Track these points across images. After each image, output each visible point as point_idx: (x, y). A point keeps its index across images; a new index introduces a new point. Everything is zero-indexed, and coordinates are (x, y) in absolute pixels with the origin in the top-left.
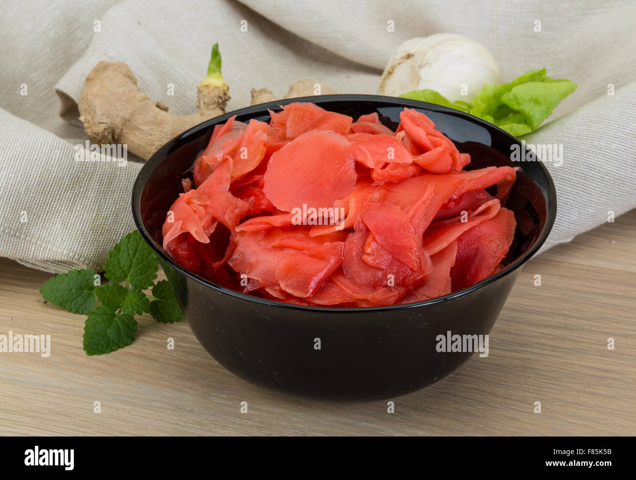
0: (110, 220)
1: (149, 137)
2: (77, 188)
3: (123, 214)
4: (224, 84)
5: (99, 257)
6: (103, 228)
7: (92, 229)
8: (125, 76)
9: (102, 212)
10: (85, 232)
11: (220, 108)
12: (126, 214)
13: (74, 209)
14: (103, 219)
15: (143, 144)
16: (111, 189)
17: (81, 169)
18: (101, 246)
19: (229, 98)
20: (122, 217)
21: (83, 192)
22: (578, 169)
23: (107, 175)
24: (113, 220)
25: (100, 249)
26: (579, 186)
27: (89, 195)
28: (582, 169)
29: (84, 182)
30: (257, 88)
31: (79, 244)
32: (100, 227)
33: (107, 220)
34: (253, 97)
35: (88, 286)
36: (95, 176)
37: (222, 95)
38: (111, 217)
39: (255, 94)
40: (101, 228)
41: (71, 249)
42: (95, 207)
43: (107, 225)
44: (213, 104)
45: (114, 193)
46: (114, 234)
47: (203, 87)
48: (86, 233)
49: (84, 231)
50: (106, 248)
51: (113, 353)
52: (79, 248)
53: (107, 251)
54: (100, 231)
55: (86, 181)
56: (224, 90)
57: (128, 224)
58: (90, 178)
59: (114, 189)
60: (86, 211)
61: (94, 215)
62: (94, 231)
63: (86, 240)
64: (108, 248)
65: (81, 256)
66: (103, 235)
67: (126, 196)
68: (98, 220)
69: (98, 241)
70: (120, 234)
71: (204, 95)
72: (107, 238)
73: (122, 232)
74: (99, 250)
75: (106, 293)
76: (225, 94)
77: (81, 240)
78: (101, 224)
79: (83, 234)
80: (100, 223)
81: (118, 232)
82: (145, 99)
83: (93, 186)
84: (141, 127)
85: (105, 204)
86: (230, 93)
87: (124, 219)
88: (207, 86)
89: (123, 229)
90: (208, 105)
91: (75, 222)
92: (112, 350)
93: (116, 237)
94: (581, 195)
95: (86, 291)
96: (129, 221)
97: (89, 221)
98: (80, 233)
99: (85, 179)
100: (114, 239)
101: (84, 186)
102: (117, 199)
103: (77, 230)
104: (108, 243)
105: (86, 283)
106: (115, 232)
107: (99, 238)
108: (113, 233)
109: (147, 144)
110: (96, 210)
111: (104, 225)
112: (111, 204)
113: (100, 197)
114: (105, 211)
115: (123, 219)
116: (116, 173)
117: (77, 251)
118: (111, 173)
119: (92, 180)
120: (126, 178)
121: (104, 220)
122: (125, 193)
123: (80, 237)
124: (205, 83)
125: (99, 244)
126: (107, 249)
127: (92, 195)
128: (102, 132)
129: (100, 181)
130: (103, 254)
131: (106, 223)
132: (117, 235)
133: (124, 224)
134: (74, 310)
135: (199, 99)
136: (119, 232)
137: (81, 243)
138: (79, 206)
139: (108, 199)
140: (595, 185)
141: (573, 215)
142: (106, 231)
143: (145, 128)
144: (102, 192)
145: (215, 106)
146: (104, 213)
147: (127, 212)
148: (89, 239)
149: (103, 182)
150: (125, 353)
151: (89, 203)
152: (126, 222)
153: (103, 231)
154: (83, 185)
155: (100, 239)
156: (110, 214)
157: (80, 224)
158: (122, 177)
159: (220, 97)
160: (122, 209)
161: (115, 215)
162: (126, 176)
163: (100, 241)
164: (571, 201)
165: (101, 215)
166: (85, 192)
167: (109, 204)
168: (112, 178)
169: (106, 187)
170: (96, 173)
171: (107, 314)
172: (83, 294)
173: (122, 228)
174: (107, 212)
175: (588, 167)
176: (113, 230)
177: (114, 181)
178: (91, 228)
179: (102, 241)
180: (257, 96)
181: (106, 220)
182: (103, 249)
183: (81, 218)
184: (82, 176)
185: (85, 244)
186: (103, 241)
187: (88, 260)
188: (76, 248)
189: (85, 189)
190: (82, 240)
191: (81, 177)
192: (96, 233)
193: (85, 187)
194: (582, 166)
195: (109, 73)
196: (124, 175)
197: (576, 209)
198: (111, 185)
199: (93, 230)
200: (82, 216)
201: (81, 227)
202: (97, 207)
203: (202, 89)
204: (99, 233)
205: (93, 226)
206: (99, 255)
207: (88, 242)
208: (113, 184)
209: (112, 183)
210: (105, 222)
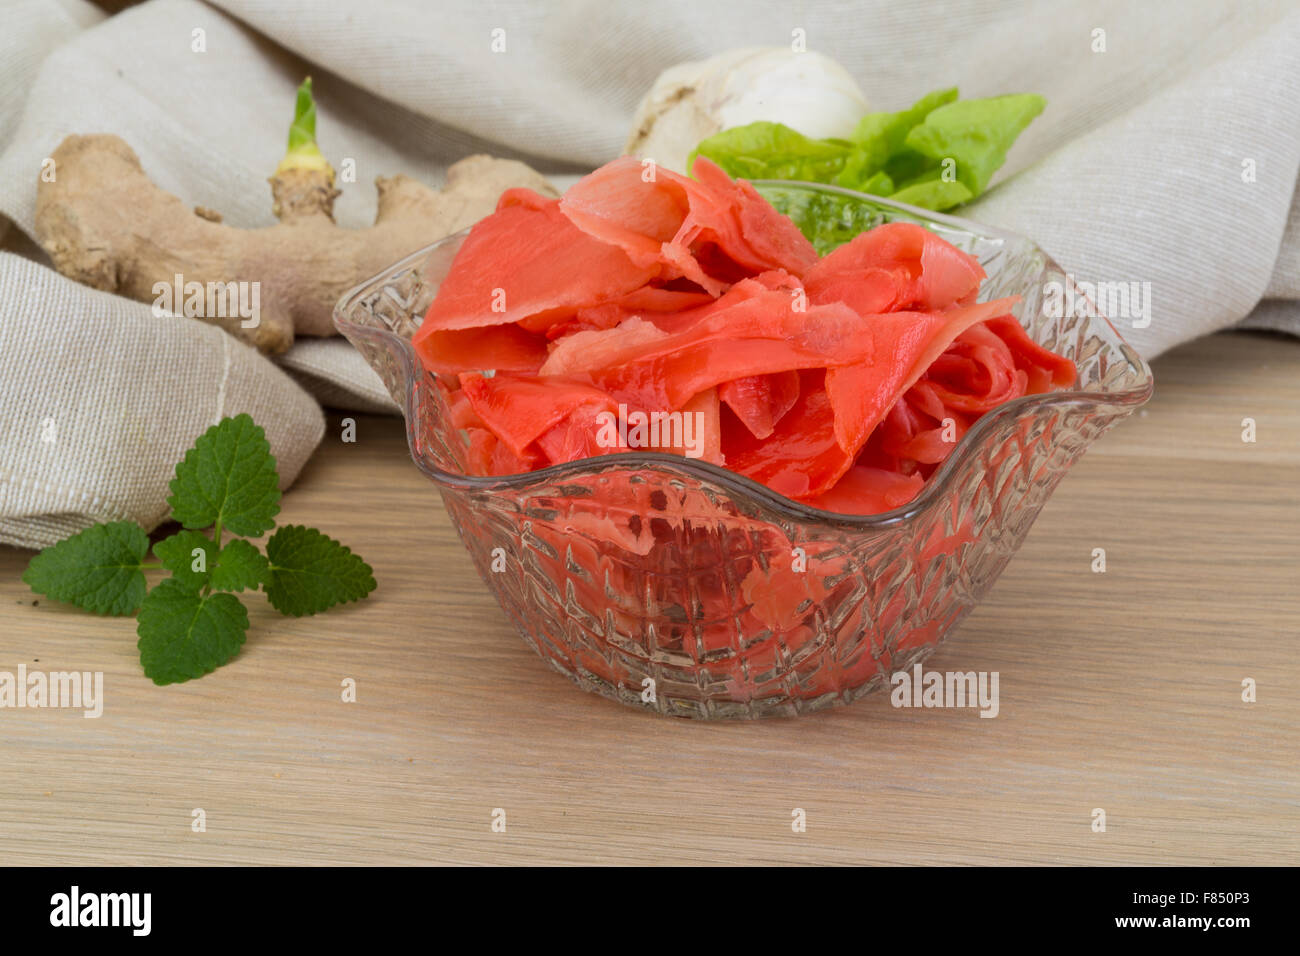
0: (153, 425)
2: (81, 362)
3: (177, 413)
4: (326, 165)
5: (140, 501)
6: (142, 441)
7: (122, 443)
8: (125, 160)
9: (137, 409)
10: (109, 449)
12: (182, 413)
13: (81, 405)
14: (139, 424)
16: (148, 363)
17: (85, 323)
18: (142, 478)
19: (338, 194)
20: (176, 418)
21: (93, 370)
23: (138, 335)
24: (159, 426)
25: (141, 484)
27: (106, 377)
29: (95, 349)
31: (99, 476)
32: (136, 440)
33: (148, 426)
35: (128, 556)
36: (115, 337)
37: (324, 185)
38: (154, 420)
39: (382, 187)
40: (138, 441)
41: (83, 485)
42: (122, 398)
43: (148, 434)
44: (311, 204)
45: (154, 372)
46: (164, 455)
47: (281, 173)
48: (111, 452)
49: (106, 448)
50: (151, 483)
51: (208, 678)
52: (100, 483)
53: (153, 488)
54: (137, 447)
55: (99, 347)
56: (328, 177)
57: (189, 433)
58: (106, 341)
59: (154, 363)
60: (106, 408)
61: (122, 415)
62: (126, 447)
63: (111, 465)
64: (156, 482)
65: (105, 498)
66: (143, 456)
67: (177, 378)
68: (131, 426)
69: (135, 468)
70: (176, 454)
71: (288, 190)
72: (152, 461)
73: (179, 449)
74: (138, 486)
76: (331, 185)
77: (102, 465)
78: (137, 434)
79: (104, 455)
80: (135, 432)
81: (171, 450)
82: (172, 201)
83: (113, 358)
84: (175, 252)
85: (140, 393)
87: (180, 424)
88: (292, 171)
89: (181, 444)
90: (302, 206)
91: (85, 430)
92: (206, 671)
93: (168, 462)
95: (123, 567)
96: (190, 428)
97: (114, 428)
98: (98, 453)
99: (97, 344)
100: (164, 463)
101: (95, 358)
102: (161, 383)
103: (91, 446)
104: (155, 472)
105: (123, 551)
106: (166, 449)
107: (136, 461)
108: (162, 452)
110: (124, 405)
111: (143, 435)
112: (151, 393)
113: (129, 379)
114: (143, 407)
115: (177, 423)
116: (154, 331)
117: (95, 488)
119: (110, 346)
121: (142, 425)
122: (176, 370)
123: (100, 461)
124: (287, 166)
125: (138, 472)
126: (153, 485)
127: (113, 375)
128: (98, 268)
129: (125, 347)
131: (147, 431)
132: (169, 455)
133: (181, 432)
134: (102, 609)
135: (277, 198)
136: (173, 451)
137: (103, 472)
138: (90, 398)
139: (144, 384)
142: (148, 448)
143: (185, 254)
144: (131, 369)
145: (315, 206)
146: (139, 411)
147: (183, 408)
148: (117, 464)
151: (109, 392)
152: (185, 428)
153: (142, 447)
154: (93, 355)
155: (138, 464)
156: (152, 413)
157: (96, 434)
158: (166, 340)
159: (322, 190)
160: (173, 404)
161: (161, 416)
163: (140, 467)
165: (136, 415)
166: (99, 371)
167: (148, 394)
168: (147, 341)
169: (139, 358)
170: (117, 331)
172: (118, 574)
173: (178, 443)
174: (145, 410)
176: (161, 445)
177: (151, 347)
178: (119, 443)
179: (142, 468)
181: (145, 424)
182: (146, 483)
183: (96, 423)
184: (90, 337)
185: (111, 475)
186: (145, 467)
187: (120, 506)
188: (93, 483)
189: (97, 365)
190: (105, 467)
191: (87, 339)
192: (130, 453)
193: (98, 360)
195: (93, 154)
199: (124, 445)
200: (97, 418)
201: (99, 440)
202: (125, 400)
203: (280, 178)
204: (136, 452)
205: (123, 437)
206: (140, 497)
207: (115, 470)
208: (150, 353)
210: (144, 429)
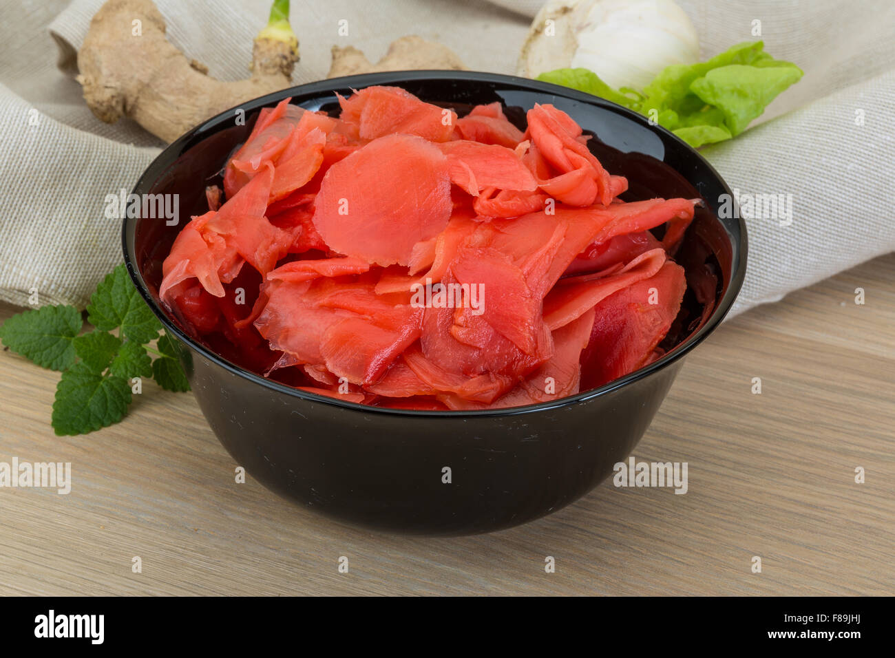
0: (106, 234)
1: (176, 112)
2: (60, 186)
4: (292, 38)
5: (87, 288)
6: (95, 246)
9: (95, 222)
10: (68, 251)
11: (284, 72)
13: (54, 217)
14: (95, 233)
15: (166, 121)
18: (91, 272)
23: (106, 168)
24: (110, 235)
27: (76, 197)
28: (801, 198)
31: (57, 269)
32: (90, 245)
33: (101, 235)
34: (334, 57)
35: (68, 331)
37: (287, 54)
38: (106, 231)
40: (92, 246)
41: (46, 274)
42: (85, 214)
43: (101, 241)
47: (260, 40)
48: (70, 252)
50: (97, 276)
52: (58, 274)
53: (99, 279)
54: (90, 250)
56: (291, 47)
60: (72, 220)
61: (83, 226)
62: (82, 250)
63: (68, 262)
64: (101, 275)
65: (60, 285)
66: (94, 256)
68: (88, 234)
69: (86, 264)
71: (261, 53)
72: (101, 260)
74: (87, 278)
76: (292, 53)
77: (61, 261)
78: (92, 241)
79: (65, 254)
80: (91, 239)
81: (117, 252)
82: (175, 54)
84: (165, 96)
85: (100, 211)
88: (267, 40)
90: (266, 67)
91: (54, 235)
92: (93, 429)
93: (113, 260)
95: (64, 337)
97: (75, 236)
98: (61, 252)
100: (110, 262)
104: (101, 268)
105: (65, 326)
106: (113, 252)
107: (88, 260)
108: (110, 254)
109: (172, 122)
110: (86, 219)
111: (96, 241)
114: (100, 221)
117: (53, 278)
118: (111, 165)
121: (96, 235)
123: (60, 258)
124: (264, 35)
125: (88, 269)
127: (83, 197)
128: (108, 101)
130: (93, 283)
131: (100, 239)
132: (115, 256)
135: (254, 57)
137: (61, 267)
138: (62, 212)
140: (818, 223)
141: (784, 264)
142: (99, 251)
144: (96, 193)
145: (277, 68)
146: (98, 224)
148: (72, 262)
151: (77, 208)
153: (95, 250)
155: (89, 262)
156: (107, 226)
157: (61, 239)
159: (285, 58)
161: (113, 227)
163: (90, 265)
165: (93, 226)
171: (89, 374)
172: (60, 342)
174: (102, 223)
175: (811, 195)
176: (110, 249)
178: (77, 245)
179: (92, 265)
180: (340, 57)
182: (93, 276)
183: (63, 231)
184: (69, 168)
185: (66, 269)
186: (94, 264)
187: (70, 292)
188: (53, 273)
190: (63, 263)
191: (66, 170)
192: (84, 253)
194: (801, 194)
196: (131, 169)
197: (789, 256)
198: (110, 184)
199: (80, 248)
200: (64, 227)
201: (62, 243)
202: (87, 215)
203: (260, 44)
204: (89, 253)
205: (81, 242)
206: (87, 285)
207: (70, 266)
208: (113, 181)
209: (112, 180)
210: (98, 237)
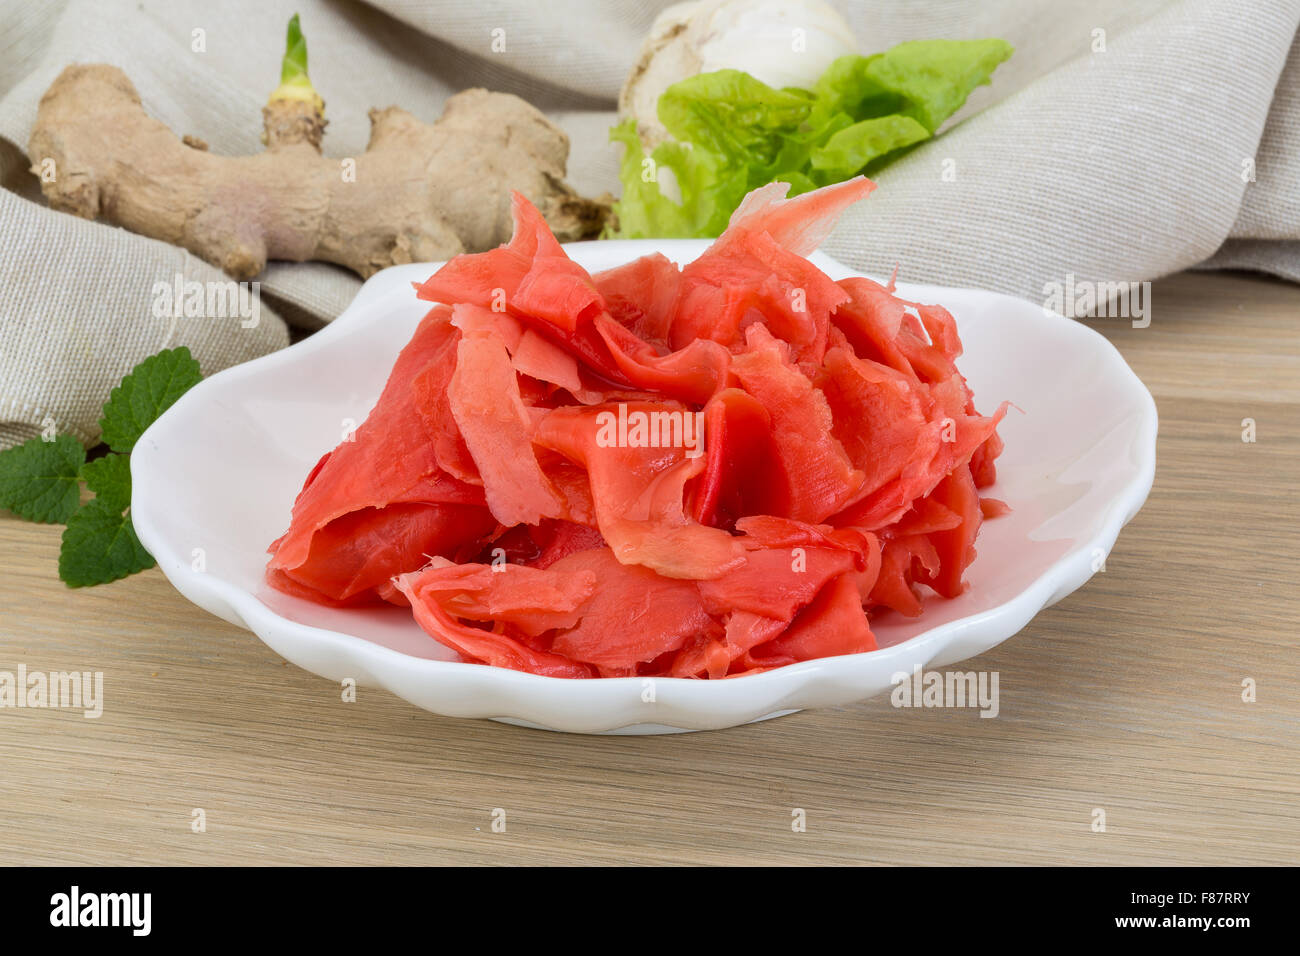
0: (101, 341)
1: (173, 197)
3: (127, 330)
4: (315, 96)
5: (83, 412)
6: (87, 356)
7: (67, 357)
8: (119, 89)
9: (85, 326)
10: (53, 362)
11: (310, 140)
12: (132, 330)
13: (29, 320)
14: (87, 339)
15: (161, 210)
16: (101, 281)
18: (86, 391)
19: (327, 123)
20: (124, 335)
21: (44, 287)
22: (1026, 198)
24: (107, 342)
25: (84, 397)
26: (1031, 230)
27: (56, 294)
28: (1033, 197)
30: (381, 106)
31: (41, 388)
32: (81, 354)
33: (95, 342)
34: (373, 122)
35: (66, 468)
36: (68, 256)
37: (311, 116)
38: (103, 335)
39: (377, 118)
40: (84, 356)
41: (26, 396)
42: (70, 317)
43: (95, 350)
44: (297, 133)
45: (107, 290)
46: (111, 369)
47: (273, 104)
48: (56, 364)
49: (50, 361)
50: (95, 396)
52: (42, 395)
53: (97, 402)
54: (82, 361)
55: (50, 265)
56: (315, 108)
57: (138, 350)
59: (106, 281)
60: (53, 323)
61: (69, 331)
62: (71, 362)
63: (54, 378)
64: (100, 396)
65: (47, 408)
66: (88, 369)
67: (130, 296)
68: (78, 341)
69: (78, 381)
71: (276, 120)
72: (98, 375)
73: (127, 365)
74: (81, 398)
75: (104, 476)
76: (318, 116)
77: (45, 377)
78: (84, 349)
79: (49, 366)
80: (82, 347)
81: (118, 364)
82: (160, 128)
83: (65, 275)
84: (155, 178)
85: (90, 310)
86: (326, 115)
87: (129, 340)
88: (282, 101)
90: (286, 135)
91: (31, 345)
92: (117, 577)
93: (115, 375)
94: (1034, 249)
95: (61, 478)
96: (140, 345)
97: (60, 342)
98: (42, 366)
99: (48, 262)
100: (111, 377)
102: (113, 301)
103: (35, 359)
104: (99, 386)
105: (62, 464)
106: (113, 364)
107: (81, 374)
108: (109, 366)
110: (72, 321)
111: (90, 350)
112: (101, 310)
113: (80, 296)
114: (91, 324)
115: (126, 339)
117: (37, 399)
118: (98, 250)
119: (63, 264)
120: (129, 261)
121: (89, 341)
122: (130, 289)
123: (43, 373)
124: (278, 95)
125: (83, 385)
126: (97, 398)
127: (63, 293)
128: (80, 192)
129: (77, 266)
130: (90, 407)
131: (94, 346)
132: (116, 370)
133: (130, 348)
134: (39, 516)
135: (267, 127)
136: (121, 366)
137: (46, 383)
138: (38, 313)
139: (95, 301)
141: (1022, 288)
142: (94, 362)
143: (165, 180)
144: (82, 286)
145: (300, 135)
146: (88, 328)
147: (134, 326)
148: (60, 377)
149: (85, 268)
150: (145, 581)
151: (58, 308)
152: (134, 347)
153: (88, 362)
154: (45, 273)
155: (83, 378)
156: (101, 329)
157: (42, 347)
158: (121, 259)
159: (310, 121)
160: (124, 321)
161: (110, 332)
162: (130, 257)
163: (84, 381)
164: (1016, 260)
165: (84, 331)
166: (49, 287)
167: (98, 311)
168: (101, 261)
169: (91, 277)
170: (70, 250)
171: (106, 517)
172: (56, 485)
173: (127, 358)
174: (94, 326)
175: (1045, 191)
176: (108, 360)
177: (105, 266)
178: (64, 357)
179: (87, 382)
180: (381, 119)
181: (92, 340)
182: (90, 397)
183: (43, 337)
184: (42, 255)
185: (53, 387)
186: (90, 381)
187: (61, 418)
188: (35, 394)
189: (48, 283)
190: (48, 378)
191: (39, 257)
192: (76, 366)
193: (49, 278)
194: (1032, 191)
195: (86, 82)
196: (125, 256)
197: (1028, 277)
198: (99, 275)
199: (69, 359)
200: (44, 331)
201: (44, 353)
202: (73, 318)
203: (270, 108)
204: (81, 366)
205: (69, 351)
206: (83, 409)
207: (59, 382)
208: (103, 271)
209: (101, 270)
210: (91, 345)
